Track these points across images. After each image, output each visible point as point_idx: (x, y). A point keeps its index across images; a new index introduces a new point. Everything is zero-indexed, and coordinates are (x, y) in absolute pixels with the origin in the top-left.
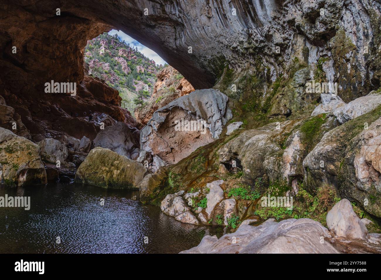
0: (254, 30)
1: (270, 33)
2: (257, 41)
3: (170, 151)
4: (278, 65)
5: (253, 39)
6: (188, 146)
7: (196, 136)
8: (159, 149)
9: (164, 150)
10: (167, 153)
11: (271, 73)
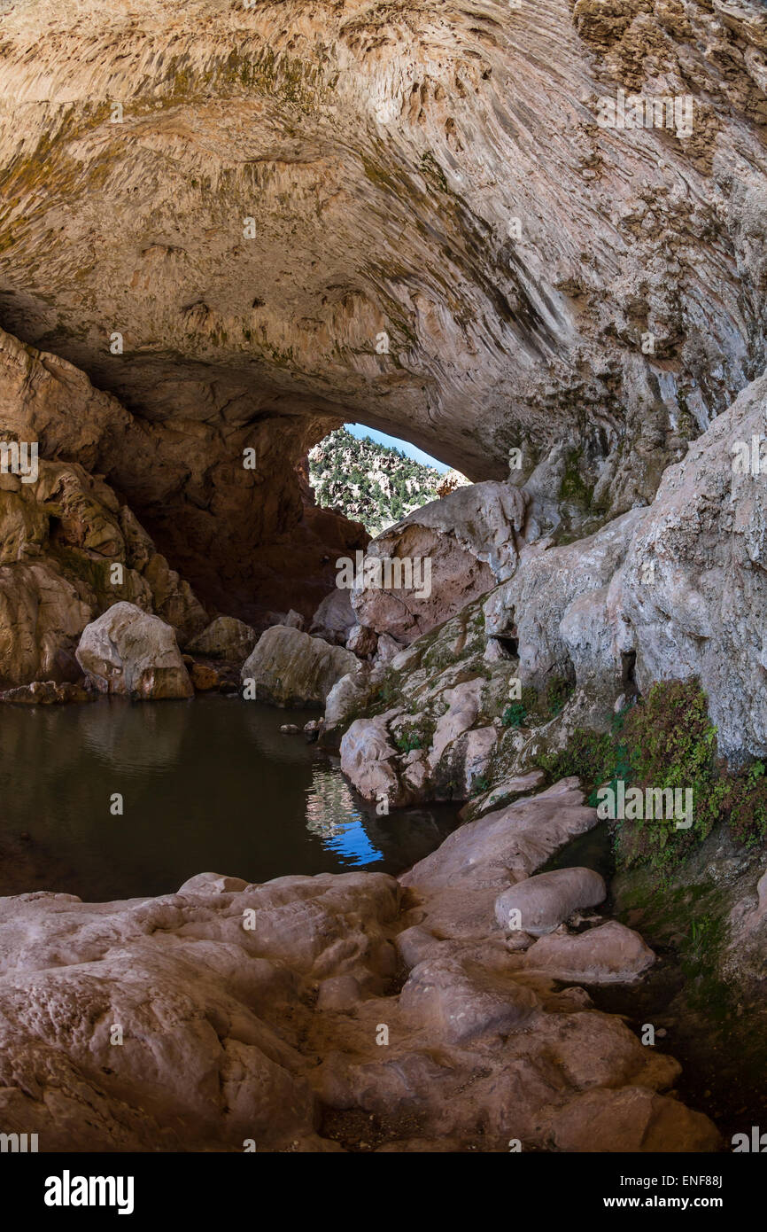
0: (554, 359)
1: (584, 359)
2: (565, 378)
3: (412, 621)
4: (617, 418)
5: (558, 375)
6: (452, 607)
7: (466, 584)
8: (388, 619)
9: (399, 621)
10: (406, 627)
11: (609, 437)
